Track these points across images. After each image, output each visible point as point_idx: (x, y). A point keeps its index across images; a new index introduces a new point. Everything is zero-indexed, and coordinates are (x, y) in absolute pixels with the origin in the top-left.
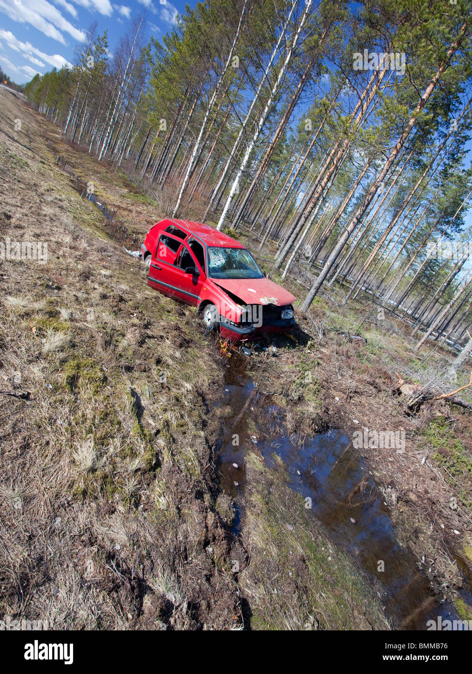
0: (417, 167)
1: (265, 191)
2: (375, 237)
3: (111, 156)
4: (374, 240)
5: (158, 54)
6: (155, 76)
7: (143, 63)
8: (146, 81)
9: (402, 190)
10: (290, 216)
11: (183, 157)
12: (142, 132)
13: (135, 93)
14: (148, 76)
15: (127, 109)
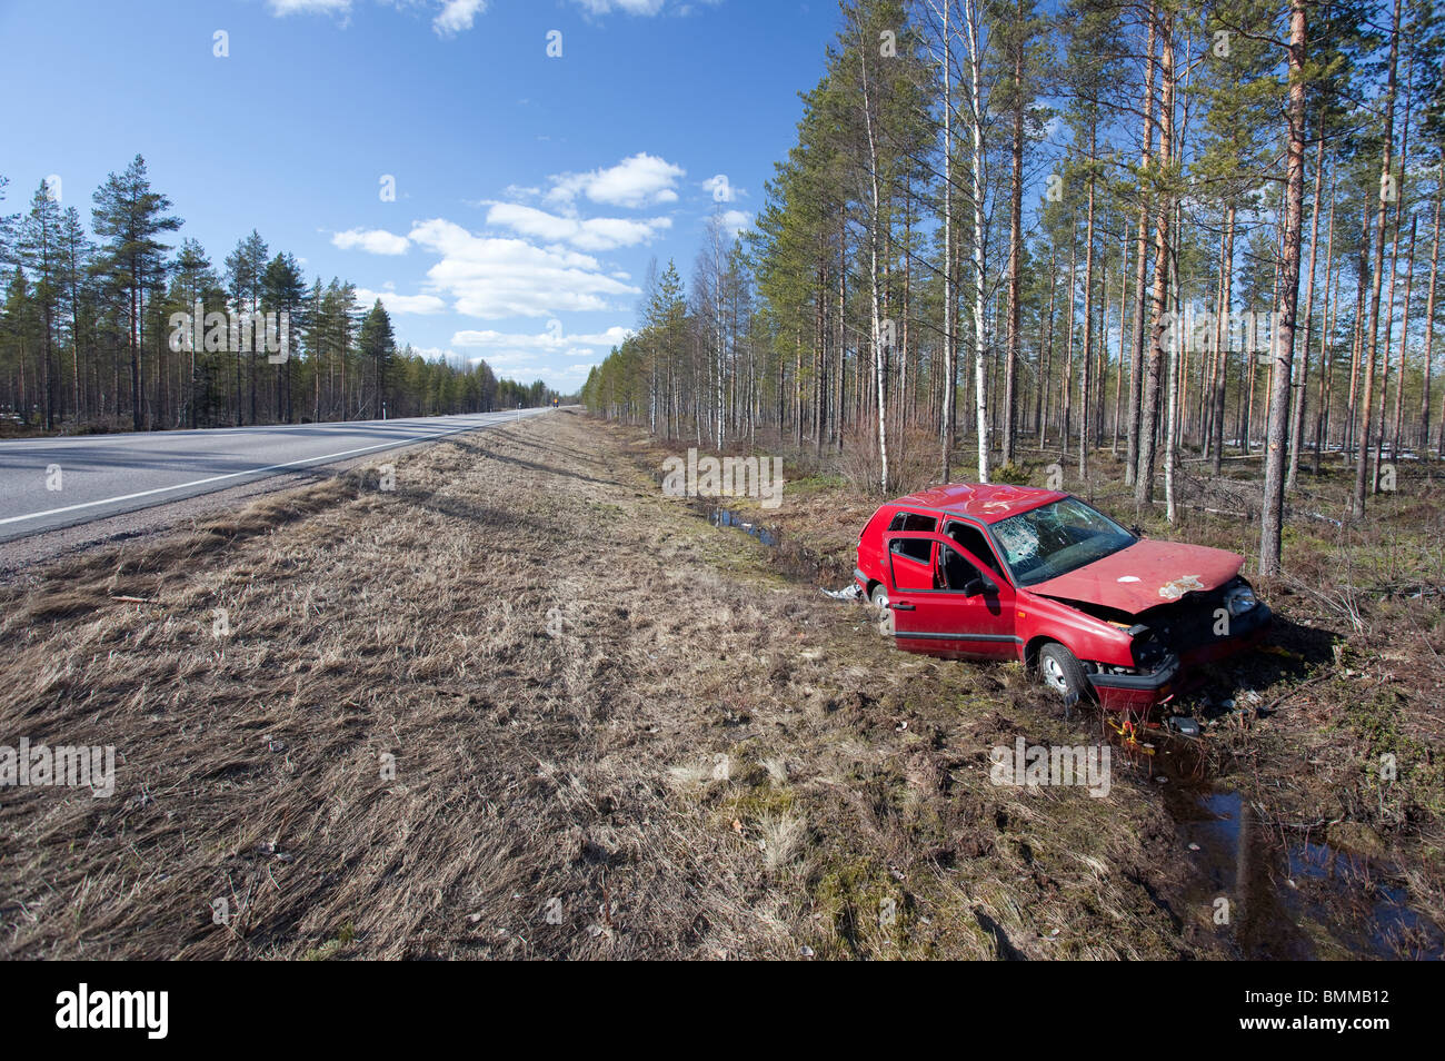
0: (1352, 155)
1: (1035, 362)
2: (1336, 334)
3: (734, 434)
4: (1339, 340)
5: (756, 248)
6: (763, 280)
7: (735, 272)
8: (751, 294)
9: (1342, 213)
10: (1109, 384)
11: (853, 377)
12: (771, 372)
13: (742, 319)
14: (751, 285)
15: (735, 350)
